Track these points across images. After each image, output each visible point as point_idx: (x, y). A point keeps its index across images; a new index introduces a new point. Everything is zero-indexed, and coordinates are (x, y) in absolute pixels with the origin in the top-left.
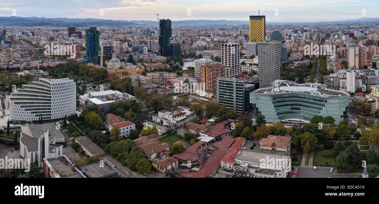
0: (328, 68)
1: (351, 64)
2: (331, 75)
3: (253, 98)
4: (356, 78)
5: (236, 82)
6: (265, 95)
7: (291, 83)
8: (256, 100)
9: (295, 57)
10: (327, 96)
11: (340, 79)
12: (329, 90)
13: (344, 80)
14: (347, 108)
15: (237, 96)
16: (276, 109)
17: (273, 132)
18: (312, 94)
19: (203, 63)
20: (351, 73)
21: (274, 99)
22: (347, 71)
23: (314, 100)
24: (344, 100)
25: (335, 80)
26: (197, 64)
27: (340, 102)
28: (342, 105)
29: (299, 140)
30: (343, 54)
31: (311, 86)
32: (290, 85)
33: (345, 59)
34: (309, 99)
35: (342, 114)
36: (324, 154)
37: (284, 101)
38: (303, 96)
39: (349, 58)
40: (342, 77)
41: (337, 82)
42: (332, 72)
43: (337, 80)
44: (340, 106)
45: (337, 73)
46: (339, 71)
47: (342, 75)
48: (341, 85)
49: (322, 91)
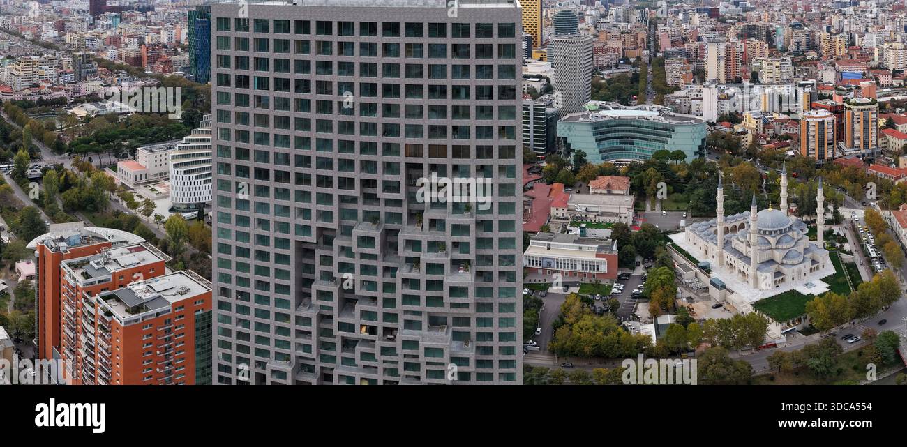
0: (669, 83)
1: (711, 74)
2: (676, 94)
3: (561, 130)
4: (719, 99)
5: (534, 106)
6: (582, 123)
7: (614, 106)
8: (568, 131)
9: (602, 61)
10: (674, 122)
11: (692, 99)
12: (676, 114)
13: (698, 102)
14: (703, 140)
15: (535, 127)
16: (599, 145)
17: (603, 172)
18: (651, 120)
20: (710, 90)
21: (595, 129)
22: (704, 87)
23: (655, 128)
24: (699, 128)
25: (683, 101)
27: (693, 131)
28: (696, 135)
29: (641, 179)
30: (697, 55)
31: (648, 109)
32: (614, 109)
33: (700, 65)
34: (647, 127)
35: (697, 150)
36: (674, 198)
37: (609, 132)
38: (638, 124)
39: (708, 63)
40: (696, 97)
41: (687, 105)
42: (677, 88)
43: (687, 101)
44: (693, 137)
45: (686, 91)
46: (689, 86)
47: (696, 94)
48: (693, 110)
49: (667, 116)
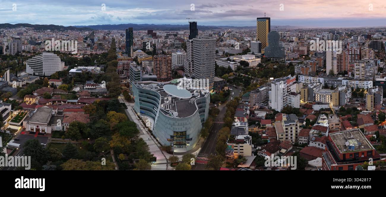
1: (328, 67)
9: (291, 56)
19: (180, 56)
20: (275, 86)
21: (141, 92)
26: (179, 57)
